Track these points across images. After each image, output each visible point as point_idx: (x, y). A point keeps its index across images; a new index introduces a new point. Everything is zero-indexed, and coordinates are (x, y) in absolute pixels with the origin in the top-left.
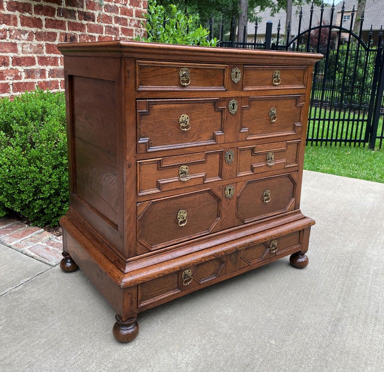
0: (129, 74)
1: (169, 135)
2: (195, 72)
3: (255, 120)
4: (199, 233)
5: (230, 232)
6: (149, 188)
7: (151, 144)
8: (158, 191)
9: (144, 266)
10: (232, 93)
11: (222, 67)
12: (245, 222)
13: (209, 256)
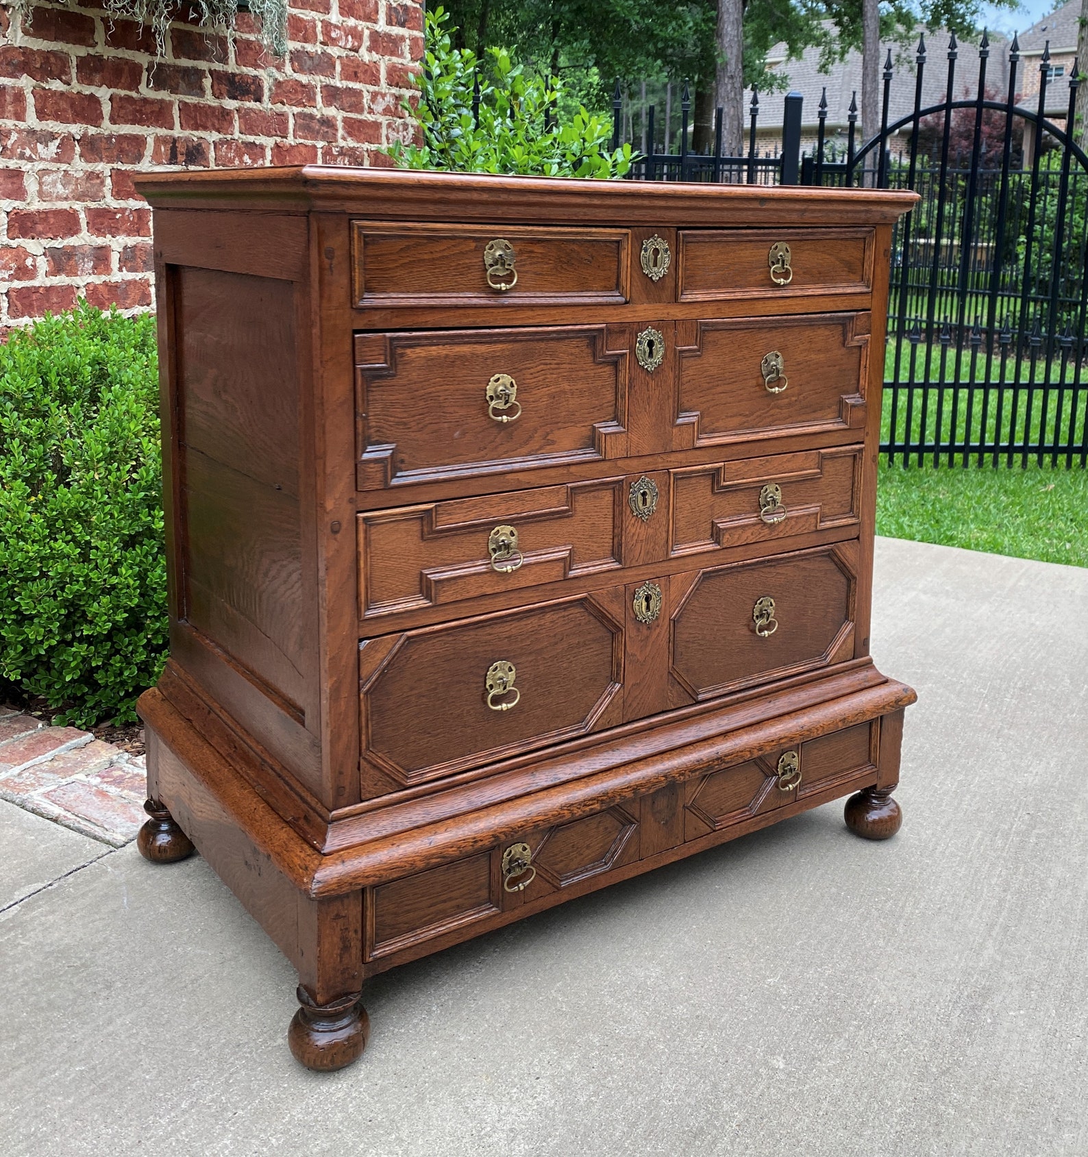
0: (331, 258)
1: (457, 434)
2: (532, 252)
3: (719, 389)
4: (554, 733)
5: (651, 728)
6: (395, 595)
7: (402, 461)
8: (424, 603)
9: (384, 833)
10: (644, 311)
11: (611, 234)
12: (701, 697)
13: (584, 803)
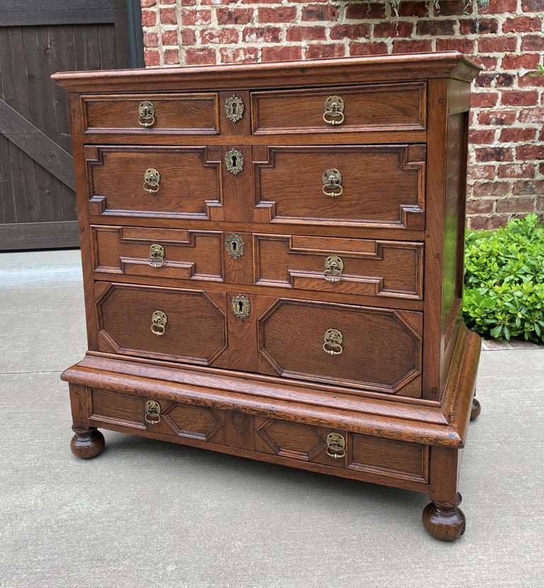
1: (132, 196)
2: (163, 107)
3: (289, 190)
6: (109, 265)
7: (109, 205)
8: (120, 272)
